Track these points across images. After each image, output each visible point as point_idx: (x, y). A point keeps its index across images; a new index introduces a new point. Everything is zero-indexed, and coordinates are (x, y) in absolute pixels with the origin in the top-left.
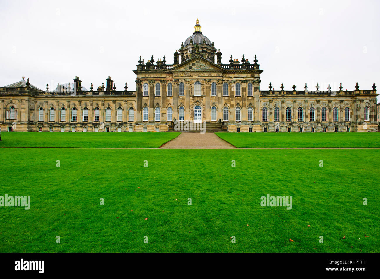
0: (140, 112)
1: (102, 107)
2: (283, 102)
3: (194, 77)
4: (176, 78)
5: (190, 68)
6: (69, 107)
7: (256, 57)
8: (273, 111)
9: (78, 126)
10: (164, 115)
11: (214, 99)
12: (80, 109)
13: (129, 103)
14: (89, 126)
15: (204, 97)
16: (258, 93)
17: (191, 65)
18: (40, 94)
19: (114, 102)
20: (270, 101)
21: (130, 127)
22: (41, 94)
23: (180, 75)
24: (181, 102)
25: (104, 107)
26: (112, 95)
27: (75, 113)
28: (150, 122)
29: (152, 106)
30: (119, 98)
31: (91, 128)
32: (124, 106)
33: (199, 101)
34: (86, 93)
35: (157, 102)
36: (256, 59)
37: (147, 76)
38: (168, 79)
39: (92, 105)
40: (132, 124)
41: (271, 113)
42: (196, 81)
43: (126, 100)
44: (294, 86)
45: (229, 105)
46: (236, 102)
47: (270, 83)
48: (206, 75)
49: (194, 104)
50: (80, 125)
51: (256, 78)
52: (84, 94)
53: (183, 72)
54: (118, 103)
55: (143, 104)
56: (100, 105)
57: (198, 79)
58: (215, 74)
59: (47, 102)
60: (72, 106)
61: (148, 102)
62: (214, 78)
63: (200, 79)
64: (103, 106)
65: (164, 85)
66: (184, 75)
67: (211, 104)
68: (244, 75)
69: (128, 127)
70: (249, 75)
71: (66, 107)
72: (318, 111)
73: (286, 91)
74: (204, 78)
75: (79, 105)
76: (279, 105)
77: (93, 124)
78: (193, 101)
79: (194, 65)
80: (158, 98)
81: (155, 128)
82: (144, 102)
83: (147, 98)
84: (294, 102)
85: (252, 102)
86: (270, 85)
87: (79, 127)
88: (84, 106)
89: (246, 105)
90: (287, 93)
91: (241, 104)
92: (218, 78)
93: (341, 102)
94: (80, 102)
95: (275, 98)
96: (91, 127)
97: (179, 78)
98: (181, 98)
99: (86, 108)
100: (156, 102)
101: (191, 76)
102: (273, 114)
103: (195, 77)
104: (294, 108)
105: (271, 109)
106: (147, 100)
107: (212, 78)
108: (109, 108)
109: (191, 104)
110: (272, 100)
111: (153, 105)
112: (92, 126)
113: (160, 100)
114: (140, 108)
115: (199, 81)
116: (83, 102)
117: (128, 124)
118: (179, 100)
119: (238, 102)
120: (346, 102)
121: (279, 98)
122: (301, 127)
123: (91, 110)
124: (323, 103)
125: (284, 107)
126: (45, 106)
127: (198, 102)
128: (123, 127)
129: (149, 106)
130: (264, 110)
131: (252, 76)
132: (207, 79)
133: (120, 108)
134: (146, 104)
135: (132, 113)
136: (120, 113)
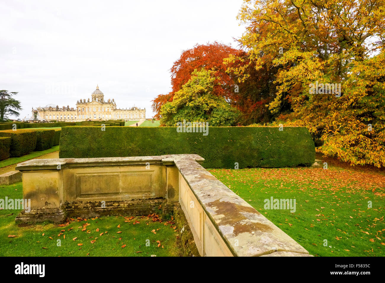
2: (120, 113)
6: (56, 115)
8: (117, 115)
10: (85, 117)
11: (99, 112)
12: (60, 115)
14: (63, 120)
15: (97, 112)
16: (112, 110)
19: (70, 113)
23: (89, 106)
27: (58, 117)
28: (81, 119)
29: (81, 114)
32: (73, 114)
34: (61, 111)
37: (80, 106)
39: (63, 114)
45: (104, 114)
48: (97, 106)
55: (79, 114)
56: (66, 114)
58: (99, 105)
65: (85, 108)
67: (99, 114)
68: (108, 106)
71: (55, 115)
73: (121, 110)
78: (94, 113)
79: (93, 103)
82: (79, 113)
84: (123, 113)
85: (111, 113)
86: (116, 108)
89: (109, 114)
93: (136, 112)
94: (59, 113)
98: (90, 112)
100: (83, 113)
101: (92, 106)
103: (94, 106)
108: (68, 115)
110: (117, 112)
114: (78, 115)
117: (75, 120)
119: (107, 113)
123: (63, 116)
126: (48, 114)
128: (73, 120)
131: (110, 106)
132: (97, 107)
133: (72, 115)
135: (76, 116)
136: (72, 116)
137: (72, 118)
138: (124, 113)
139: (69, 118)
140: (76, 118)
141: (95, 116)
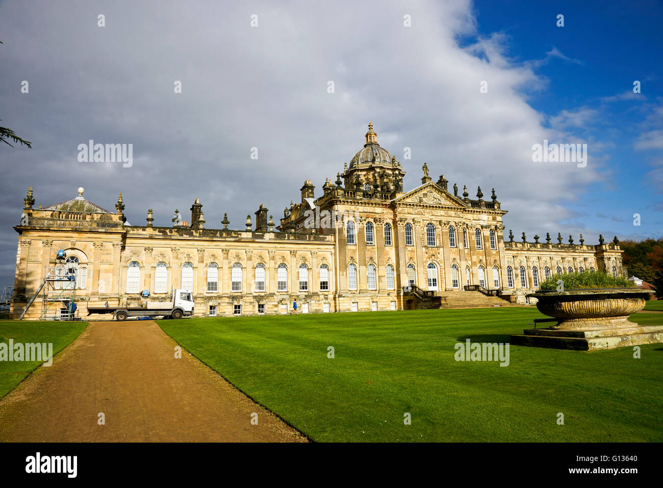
0: (345, 273)
1: (270, 264)
2: (528, 259)
3: (427, 215)
4: (401, 215)
5: (421, 201)
6: (201, 261)
7: (493, 192)
8: (519, 272)
9: (223, 303)
10: (382, 279)
11: (455, 253)
12: (226, 267)
13: (320, 256)
14: (246, 302)
15: (441, 249)
16: (502, 245)
17: (422, 196)
18: (131, 232)
19: (293, 253)
20: (513, 256)
21: (324, 301)
22: (135, 232)
23: (407, 210)
24: (410, 256)
25: (275, 263)
26: (288, 239)
27: (213, 275)
29: (363, 262)
30: (302, 246)
31: (252, 306)
32: (312, 262)
33: (434, 255)
34: (238, 234)
35: (369, 256)
36: (493, 194)
37: (353, 208)
38: (386, 217)
39: (250, 259)
40: (327, 295)
41: (517, 276)
42: (428, 222)
43: (316, 251)
44: (536, 236)
45: (470, 262)
46: (478, 257)
47: (511, 231)
48: (442, 212)
49: (428, 259)
50: (227, 300)
51: (499, 223)
52: (233, 235)
53: (411, 206)
54: (300, 255)
55: (348, 259)
56: (267, 259)
57: (431, 219)
58: (452, 213)
59: (149, 249)
60: (208, 260)
61: (355, 255)
62: (452, 218)
63: (434, 219)
64: (273, 262)
65: (381, 226)
66: (411, 210)
67: (451, 260)
68: (485, 217)
69: (322, 302)
70: (491, 217)
71: (195, 263)
73: (530, 243)
74: (439, 218)
75: (224, 258)
76: (524, 264)
77: (255, 297)
78: (427, 255)
79: (425, 195)
80: (372, 248)
81: (371, 302)
82: (349, 254)
83: (354, 248)
84: (539, 259)
85: (497, 258)
86: (511, 233)
87: (226, 304)
88: (234, 261)
89: (490, 263)
90: (531, 246)
91: (484, 261)
92: (457, 220)
95: (519, 252)
96: (251, 303)
97: (406, 215)
98: (410, 249)
99: (238, 264)
101: (422, 214)
102: (520, 277)
104: (540, 268)
105: (516, 269)
106: (354, 251)
107: (449, 219)
108: (283, 265)
109: (425, 259)
110: (517, 256)
111: (365, 261)
112: (252, 301)
113: (375, 252)
114: (344, 266)
115: (433, 222)
116: (232, 253)
117: (322, 297)
118: (407, 253)
119: (481, 258)
120: (590, 260)
121: (523, 252)
123: (249, 269)
124: (569, 262)
125: (530, 267)
127: (433, 257)
128: (313, 302)
129: (358, 262)
130: (510, 269)
131: (494, 219)
133: (304, 265)
134: (352, 258)
135: (324, 275)
136: (304, 275)
137: (304, 286)
138: (544, 259)
139: (282, 285)
140: (324, 285)
141: (432, 274)
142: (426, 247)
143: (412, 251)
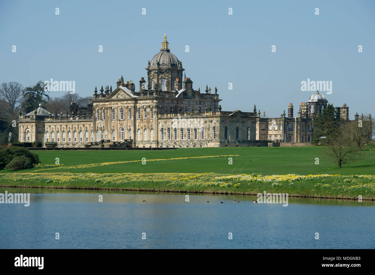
0: (95, 134)
3: (119, 104)
4: (110, 105)
5: (117, 97)
8: (166, 131)
11: (130, 123)
12: (66, 132)
13: (91, 126)
15: (125, 121)
17: (117, 94)
20: (165, 122)
22: (47, 120)
23: (112, 103)
24: (113, 125)
30: (86, 122)
32: (89, 129)
35: (103, 125)
37: (98, 104)
39: (72, 128)
41: (165, 133)
43: (90, 124)
45: (140, 127)
48: (125, 102)
51: (155, 104)
53: (114, 101)
54: (85, 126)
57: (121, 106)
58: (130, 102)
59: (50, 126)
60: (62, 129)
64: (78, 129)
66: (114, 103)
67: (128, 127)
68: (148, 101)
71: (59, 130)
72: (192, 131)
74: (124, 105)
75: (66, 129)
76: (170, 126)
78: (119, 124)
79: (119, 94)
80: (104, 122)
85: (152, 124)
88: (68, 130)
89: (149, 127)
91: (146, 126)
92: (132, 105)
94: (67, 126)
95: (168, 120)
97: (112, 105)
98: (113, 121)
101: (117, 104)
102: (167, 134)
105: (165, 129)
106: (98, 124)
107: (128, 105)
108: (81, 131)
111: (101, 128)
113: (105, 124)
118: (112, 123)
119: (145, 124)
122: (180, 145)
123: (72, 132)
125: (172, 128)
126: (49, 129)
130: (162, 130)
131: (152, 102)
132: (126, 105)
133: (87, 131)
134: (97, 127)
136: (87, 135)
142: (120, 120)
143: (114, 123)
